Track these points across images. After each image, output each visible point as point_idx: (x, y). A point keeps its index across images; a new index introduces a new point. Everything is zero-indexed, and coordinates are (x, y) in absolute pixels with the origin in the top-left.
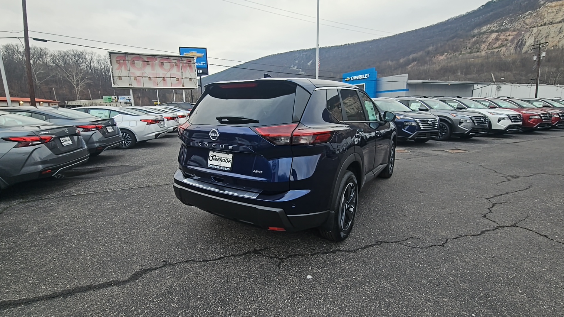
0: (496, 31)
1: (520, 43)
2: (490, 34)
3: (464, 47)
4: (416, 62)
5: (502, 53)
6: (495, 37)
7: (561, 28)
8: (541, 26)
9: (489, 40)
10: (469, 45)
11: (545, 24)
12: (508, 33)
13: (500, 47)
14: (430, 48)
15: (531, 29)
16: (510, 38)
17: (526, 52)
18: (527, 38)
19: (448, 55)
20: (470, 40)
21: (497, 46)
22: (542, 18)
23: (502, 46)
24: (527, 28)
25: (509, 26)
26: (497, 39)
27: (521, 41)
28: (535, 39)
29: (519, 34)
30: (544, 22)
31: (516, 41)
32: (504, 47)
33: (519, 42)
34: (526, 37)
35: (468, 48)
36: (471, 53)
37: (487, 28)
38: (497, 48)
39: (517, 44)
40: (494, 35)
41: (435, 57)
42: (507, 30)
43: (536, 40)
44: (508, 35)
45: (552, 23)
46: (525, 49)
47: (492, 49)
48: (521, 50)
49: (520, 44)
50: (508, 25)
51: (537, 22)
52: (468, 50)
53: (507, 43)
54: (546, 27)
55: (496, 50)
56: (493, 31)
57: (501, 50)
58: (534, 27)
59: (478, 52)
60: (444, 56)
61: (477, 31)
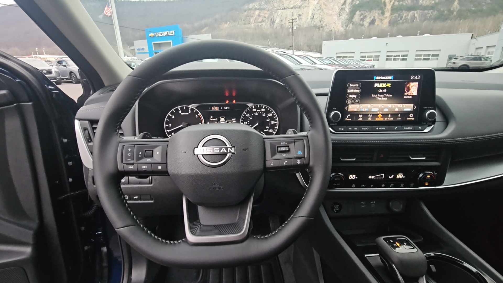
0: (258, 9)
1: (272, 20)
2: (255, 11)
3: (240, 19)
4: (208, 28)
5: (264, 27)
6: (258, 14)
7: (293, 13)
8: (283, 9)
9: (255, 15)
10: (243, 18)
11: (284, 8)
12: (265, 12)
13: (262, 22)
14: (217, 16)
15: (278, 11)
16: (267, 16)
17: (276, 28)
18: (276, 18)
19: (230, 24)
20: (243, 13)
21: (260, 21)
22: (283, 4)
23: (262, 21)
24: (275, 10)
25: (265, 6)
26: (259, 15)
27: (273, 19)
28: (280, 18)
29: (271, 14)
30: (284, 7)
31: (270, 19)
32: (264, 22)
33: (272, 19)
34: (275, 17)
35: (243, 20)
36: (245, 24)
37: (253, 6)
38: (260, 22)
39: (271, 21)
40: (257, 12)
41: (221, 25)
42: (264, 9)
43: (281, 19)
44: (265, 13)
45: (288, 8)
46: (275, 25)
47: (258, 23)
48: (273, 26)
49: (273, 22)
50: (264, 5)
51: (280, 6)
52: (243, 22)
53: (265, 19)
54: (285, 10)
55: (260, 24)
56: (256, 9)
57: (263, 24)
58: (279, 9)
59: (249, 24)
60: (227, 24)
61: (246, 7)
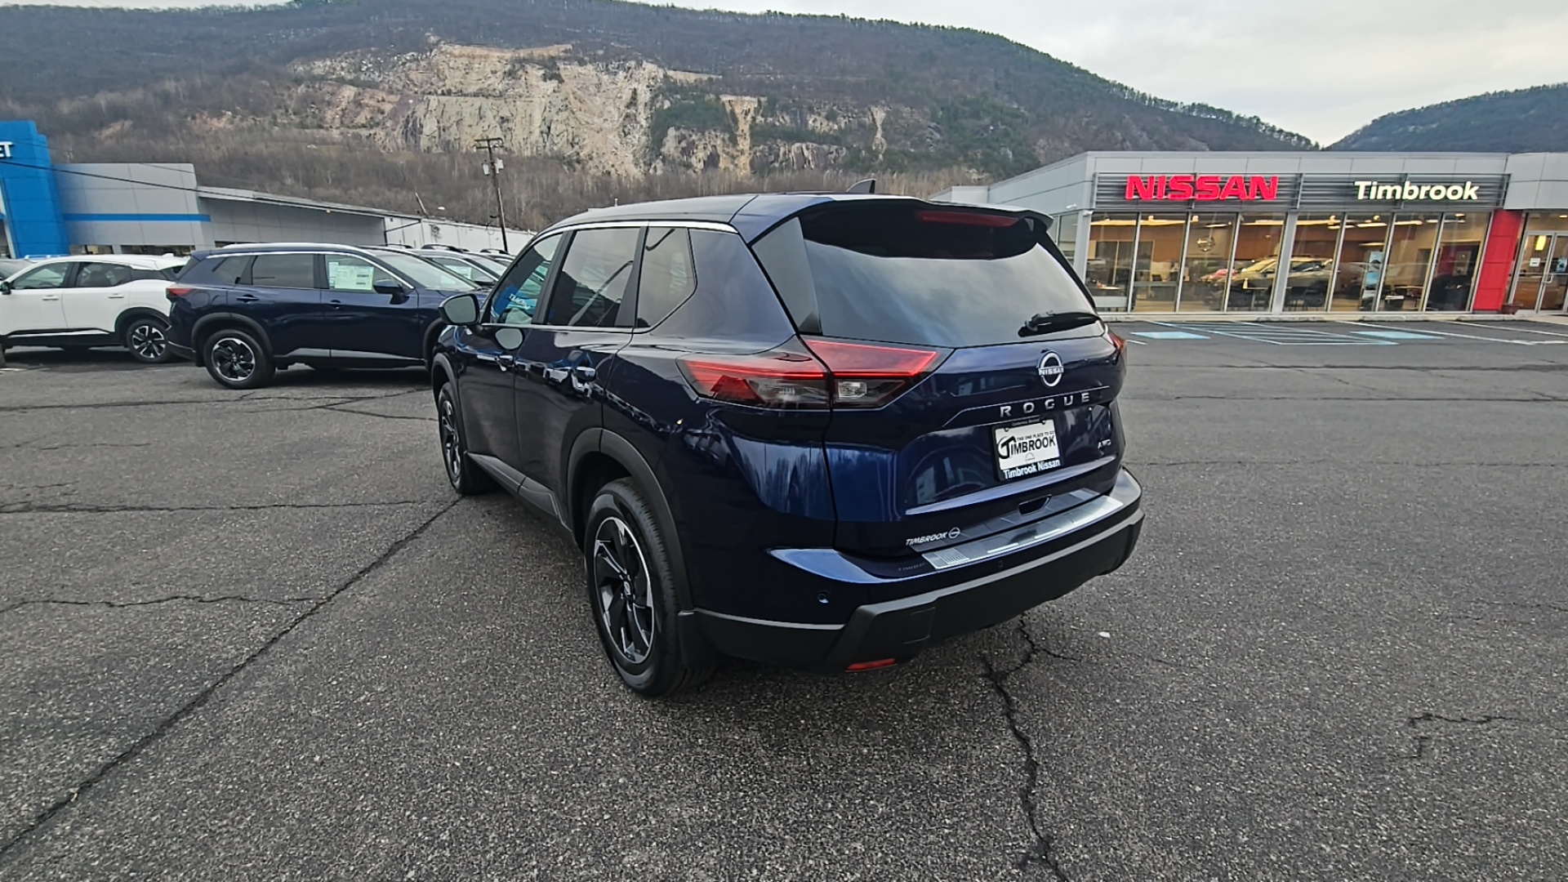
0: (352, 83)
1: (410, 125)
2: (339, 87)
3: (280, 107)
4: (128, 124)
5: (380, 142)
6: (352, 98)
7: (480, 109)
8: (443, 94)
9: (341, 102)
10: (292, 104)
11: (449, 93)
12: (380, 95)
13: (372, 127)
14: (170, 86)
15: (426, 97)
16: (387, 107)
17: (429, 149)
18: (422, 117)
19: (237, 119)
20: (289, 88)
21: (364, 121)
22: (441, 76)
23: (371, 124)
24: (416, 93)
25: (376, 76)
26: (358, 103)
27: (411, 120)
28: (438, 122)
29: (402, 104)
30: (448, 87)
31: (402, 120)
32: (380, 127)
33: (407, 122)
34: (420, 114)
35: (290, 111)
36: (303, 126)
37: (327, 69)
38: (364, 126)
39: (406, 127)
40: (349, 92)
41: (194, 118)
42: (374, 85)
43: (441, 125)
44: (380, 99)
45: (460, 93)
46: (424, 143)
47: (355, 127)
48: (417, 142)
49: (413, 130)
50: (373, 72)
51: (432, 84)
52: (293, 117)
53: (384, 118)
54: (453, 99)
55: (364, 132)
56: (342, 81)
57: (375, 134)
58: (430, 93)
59: (321, 127)
60: (224, 119)
61: (301, 68)
